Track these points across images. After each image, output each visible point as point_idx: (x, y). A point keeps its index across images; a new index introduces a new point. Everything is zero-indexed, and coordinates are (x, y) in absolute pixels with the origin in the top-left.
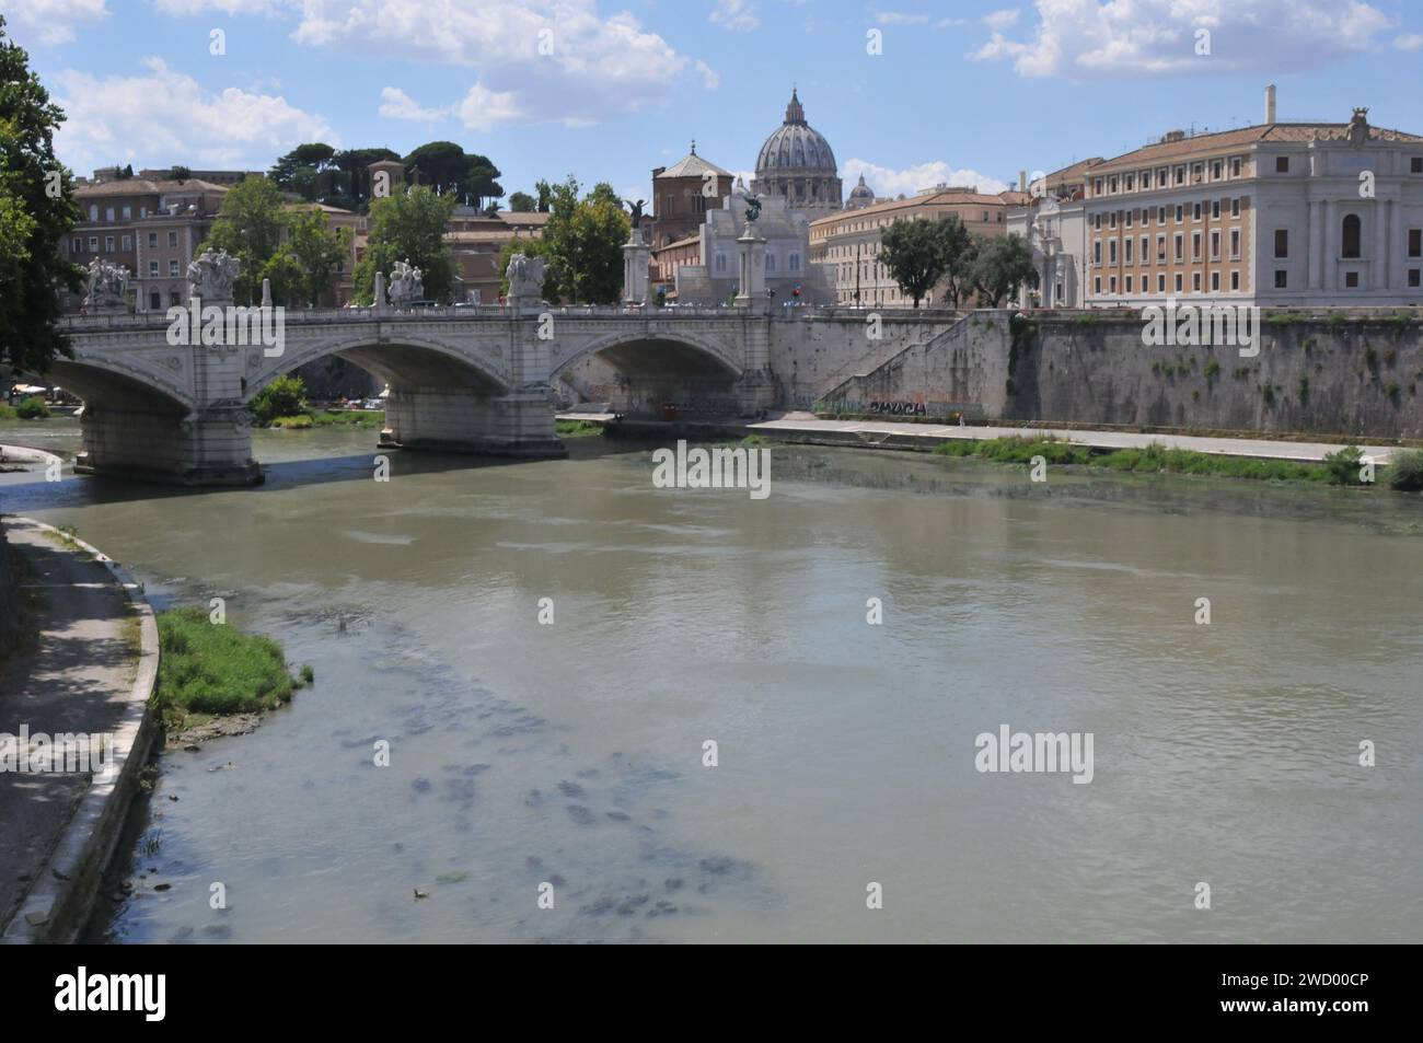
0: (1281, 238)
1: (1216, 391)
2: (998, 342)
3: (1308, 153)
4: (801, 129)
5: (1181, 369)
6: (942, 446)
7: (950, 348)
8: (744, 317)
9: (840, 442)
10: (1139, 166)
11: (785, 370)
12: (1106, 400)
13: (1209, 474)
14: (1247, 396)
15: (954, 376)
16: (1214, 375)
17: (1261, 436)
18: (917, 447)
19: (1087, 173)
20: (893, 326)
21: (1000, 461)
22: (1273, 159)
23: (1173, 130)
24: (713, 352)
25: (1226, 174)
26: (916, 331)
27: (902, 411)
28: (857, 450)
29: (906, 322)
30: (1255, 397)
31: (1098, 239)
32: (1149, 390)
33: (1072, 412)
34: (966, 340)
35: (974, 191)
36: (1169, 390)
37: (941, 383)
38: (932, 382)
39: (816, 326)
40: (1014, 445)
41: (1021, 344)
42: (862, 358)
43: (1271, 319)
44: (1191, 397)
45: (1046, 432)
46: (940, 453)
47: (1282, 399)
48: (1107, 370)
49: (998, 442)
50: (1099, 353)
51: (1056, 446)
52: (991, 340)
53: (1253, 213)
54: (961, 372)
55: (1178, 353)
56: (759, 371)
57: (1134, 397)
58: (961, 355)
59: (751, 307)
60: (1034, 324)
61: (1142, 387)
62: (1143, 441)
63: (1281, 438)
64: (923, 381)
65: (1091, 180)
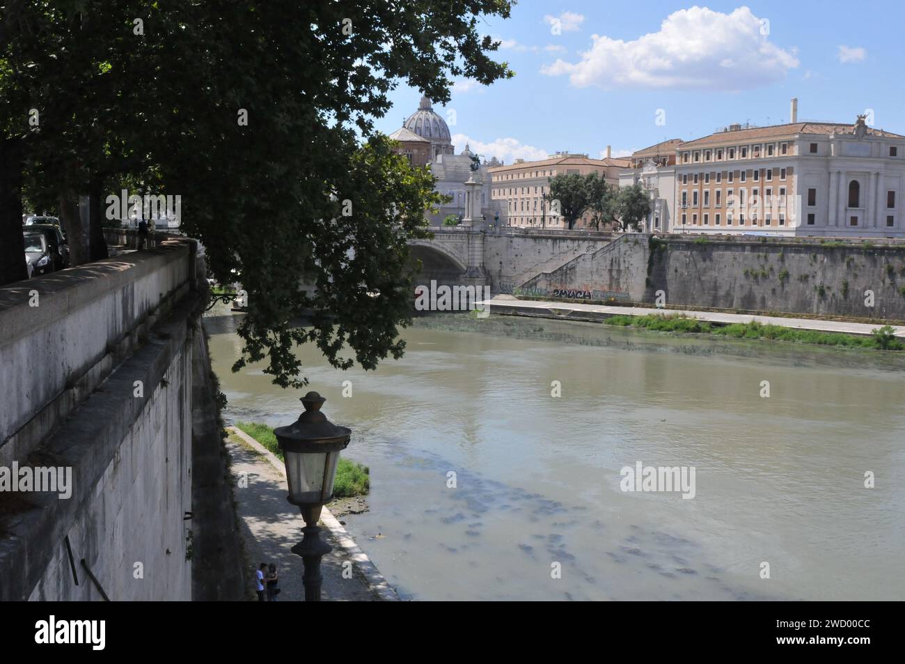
0: (812, 193)
1: (787, 289)
2: (641, 254)
3: (829, 141)
4: (429, 113)
5: (763, 274)
6: (609, 319)
7: (608, 256)
8: (468, 233)
9: (537, 315)
10: (716, 145)
11: (494, 267)
12: (713, 292)
13: (794, 341)
14: (807, 292)
15: (611, 275)
16: (785, 278)
17: (817, 317)
18: (591, 319)
19: (678, 149)
20: (569, 241)
21: (652, 329)
22: (808, 144)
23: (734, 124)
24: (449, 254)
25: (777, 153)
26: (586, 244)
27: (575, 296)
28: (551, 320)
29: (578, 239)
30: (813, 293)
31: (684, 191)
32: (742, 286)
33: (690, 300)
34: (619, 252)
35: (586, 157)
36: (755, 287)
37: (602, 279)
38: (596, 278)
39: (516, 240)
40: (660, 320)
41: (656, 255)
42: (547, 262)
43: (824, 245)
44: (770, 292)
45: (680, 312)
46: (609, 323)
47: (831, 295)
48: (714, 274)
49: (649, 317)
50: (708, 263)
51: (688, 321)
52: (637, 252)
53: (795, 177)
54: (615, 271)
55: (762, 264)
56: (477, 268)
57: (732, 291)
58: (616, 262)
59: (473, 226)
60: (665, 243)
61: (738, 285)
62: (747, 319)
63: (831, 319)
64: (590, 276)
65: (681, 153)
